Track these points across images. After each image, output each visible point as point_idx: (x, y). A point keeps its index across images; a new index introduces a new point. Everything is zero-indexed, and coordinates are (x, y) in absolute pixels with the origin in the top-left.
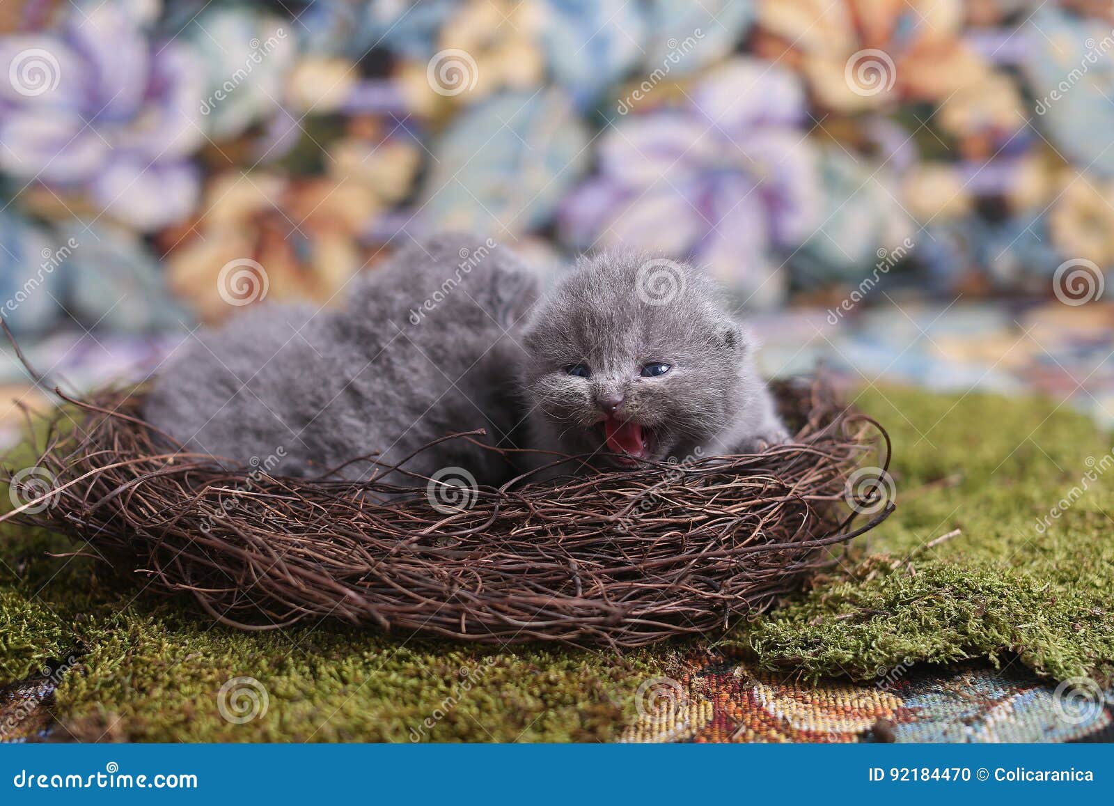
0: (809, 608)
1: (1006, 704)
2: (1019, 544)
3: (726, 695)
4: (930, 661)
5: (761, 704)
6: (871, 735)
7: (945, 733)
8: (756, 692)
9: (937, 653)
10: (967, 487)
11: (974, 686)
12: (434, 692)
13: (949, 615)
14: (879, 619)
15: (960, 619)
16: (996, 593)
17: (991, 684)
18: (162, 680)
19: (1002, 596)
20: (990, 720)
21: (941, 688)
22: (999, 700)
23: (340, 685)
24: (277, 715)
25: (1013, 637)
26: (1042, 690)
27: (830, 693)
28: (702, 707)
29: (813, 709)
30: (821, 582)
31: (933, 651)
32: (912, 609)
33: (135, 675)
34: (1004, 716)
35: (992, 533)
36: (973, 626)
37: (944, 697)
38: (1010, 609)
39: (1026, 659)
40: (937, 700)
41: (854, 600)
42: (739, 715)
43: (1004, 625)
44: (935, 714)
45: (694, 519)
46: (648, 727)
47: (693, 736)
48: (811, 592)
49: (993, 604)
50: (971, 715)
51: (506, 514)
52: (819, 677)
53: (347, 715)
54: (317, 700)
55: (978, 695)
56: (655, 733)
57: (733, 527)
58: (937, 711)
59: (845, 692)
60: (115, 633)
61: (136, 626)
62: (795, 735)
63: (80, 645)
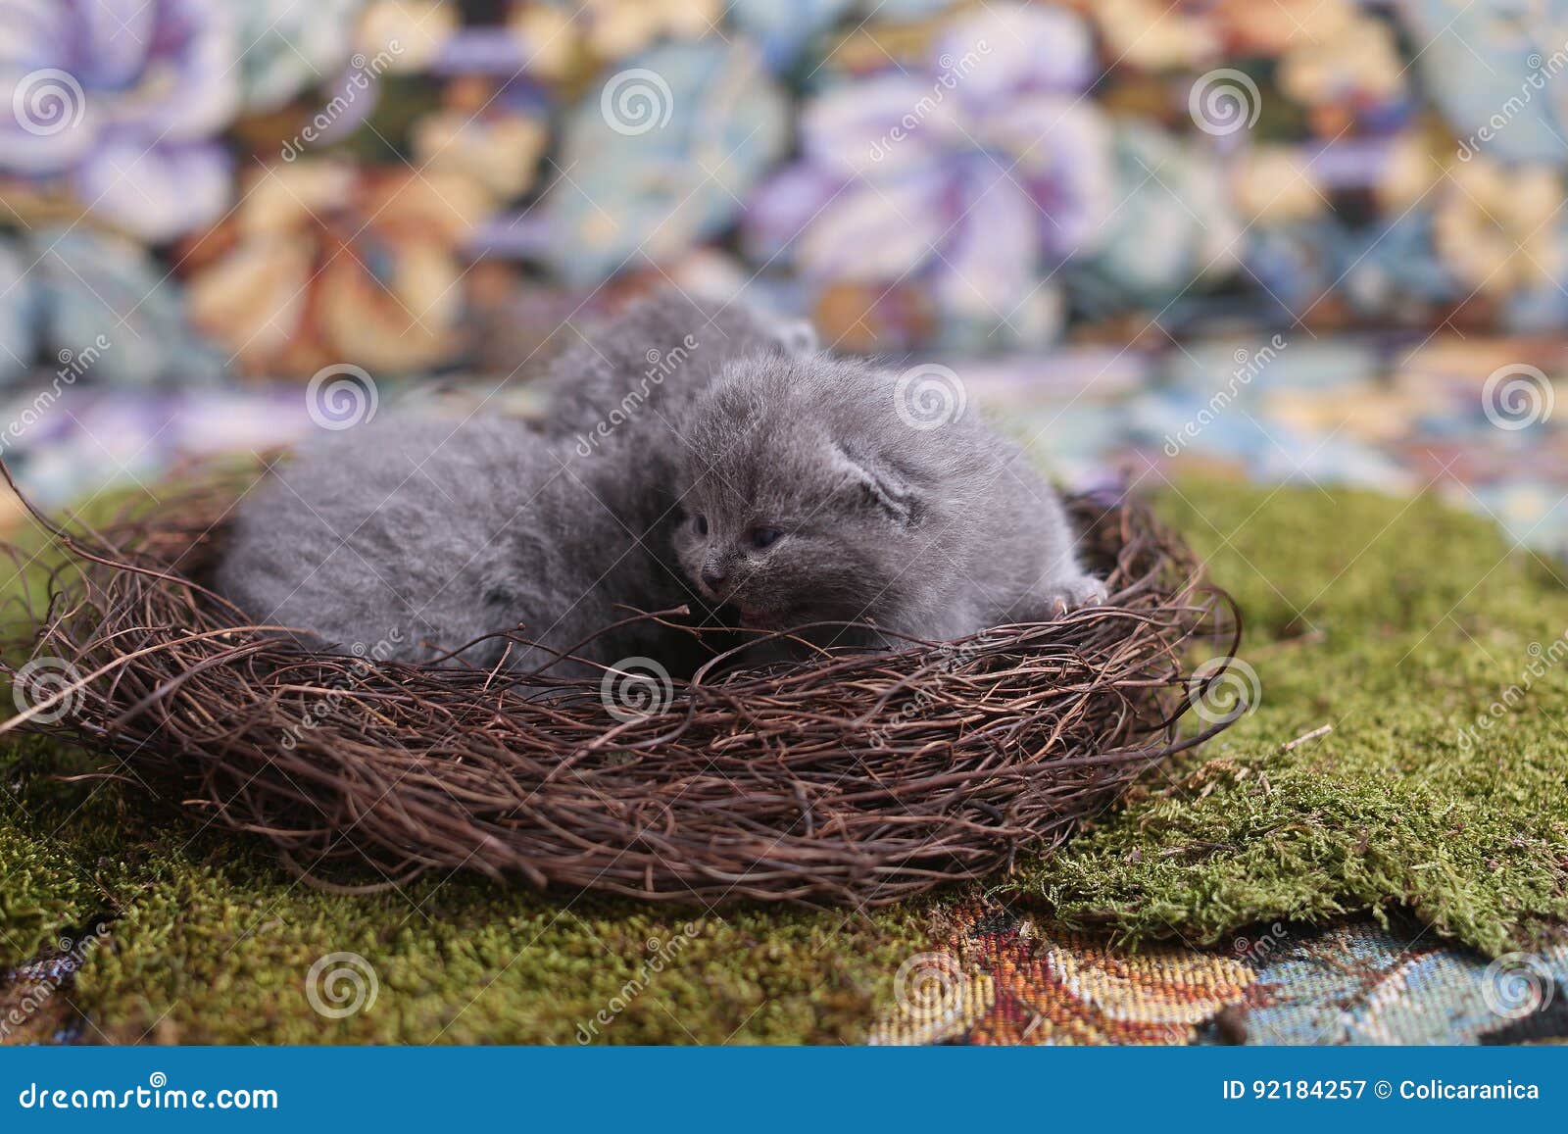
0: (1122, 835)
1: (1396, 977)
2: (1408, 737)
3: (1010, 965)
4: (1292, 918)
5: (1060, 981)
6: (1213, 1027)
7: (1314, 1024)
8: (1051, 960)
9: (1303, 906)
10: (1333, 644)
11: (1354, 951)
12: (612, 979)
13: (1318, 852)
14: (1221, 857)
15: (1333, 858)
16: (1382, 820)
17: (1374, 947)
18: (229, 963)
19: (1390, 823)
20: (1375, 1002)
21: (1306, 953)
22: (1387, 972)
23: (479, 969)
24: (394, 1017)
25: (1407, 883)
26: (1446, 957)
27: (1154, 963)
28: (979, 985)
29: (1132, 987)
30: (1138, 798)
31: (1295, 905)
32: (1267, 843)
33: (190, 955)
34: (1395, 996)
35: (1370, 720)
36: (1352, 867)
37: (1311, 967)
38: (1402, 842)
39: (1425, 913)
40: (1302, 971)
41: (1184, 825)
42: (1031, 998)
43: (1394, 867)
44: (1300, 993)
45: (965, 720)
46: (905, 1017)
47: (968, 1030)
48: (1124, 812)
49: (1379, 835)
50: (1349, 994)
51: (704, 717)
52: (1139, 941)
53: (493, 1017)
54: (449, 992)
55: (1357, 964)
56: (916, 1026)
57: (1018, 730)
58: (1303, 989)
59: (1174, 960)
60: (156, 888)
61: (186, 879)
62: (1108, 1027)
63: (108, 904)
